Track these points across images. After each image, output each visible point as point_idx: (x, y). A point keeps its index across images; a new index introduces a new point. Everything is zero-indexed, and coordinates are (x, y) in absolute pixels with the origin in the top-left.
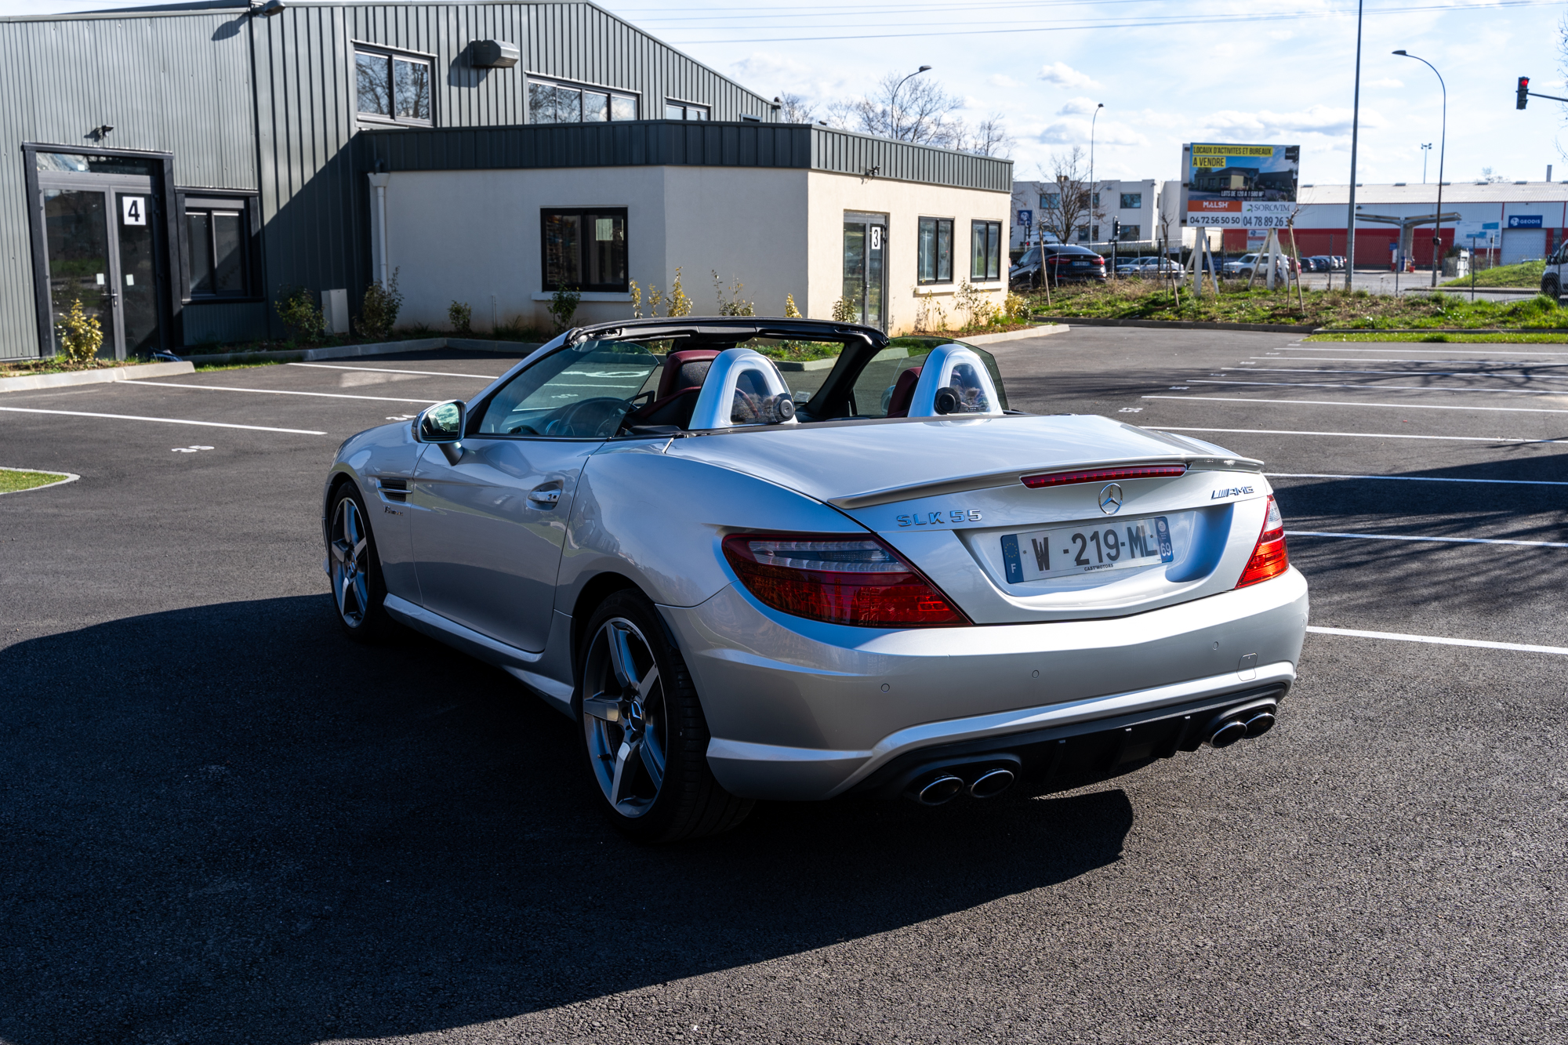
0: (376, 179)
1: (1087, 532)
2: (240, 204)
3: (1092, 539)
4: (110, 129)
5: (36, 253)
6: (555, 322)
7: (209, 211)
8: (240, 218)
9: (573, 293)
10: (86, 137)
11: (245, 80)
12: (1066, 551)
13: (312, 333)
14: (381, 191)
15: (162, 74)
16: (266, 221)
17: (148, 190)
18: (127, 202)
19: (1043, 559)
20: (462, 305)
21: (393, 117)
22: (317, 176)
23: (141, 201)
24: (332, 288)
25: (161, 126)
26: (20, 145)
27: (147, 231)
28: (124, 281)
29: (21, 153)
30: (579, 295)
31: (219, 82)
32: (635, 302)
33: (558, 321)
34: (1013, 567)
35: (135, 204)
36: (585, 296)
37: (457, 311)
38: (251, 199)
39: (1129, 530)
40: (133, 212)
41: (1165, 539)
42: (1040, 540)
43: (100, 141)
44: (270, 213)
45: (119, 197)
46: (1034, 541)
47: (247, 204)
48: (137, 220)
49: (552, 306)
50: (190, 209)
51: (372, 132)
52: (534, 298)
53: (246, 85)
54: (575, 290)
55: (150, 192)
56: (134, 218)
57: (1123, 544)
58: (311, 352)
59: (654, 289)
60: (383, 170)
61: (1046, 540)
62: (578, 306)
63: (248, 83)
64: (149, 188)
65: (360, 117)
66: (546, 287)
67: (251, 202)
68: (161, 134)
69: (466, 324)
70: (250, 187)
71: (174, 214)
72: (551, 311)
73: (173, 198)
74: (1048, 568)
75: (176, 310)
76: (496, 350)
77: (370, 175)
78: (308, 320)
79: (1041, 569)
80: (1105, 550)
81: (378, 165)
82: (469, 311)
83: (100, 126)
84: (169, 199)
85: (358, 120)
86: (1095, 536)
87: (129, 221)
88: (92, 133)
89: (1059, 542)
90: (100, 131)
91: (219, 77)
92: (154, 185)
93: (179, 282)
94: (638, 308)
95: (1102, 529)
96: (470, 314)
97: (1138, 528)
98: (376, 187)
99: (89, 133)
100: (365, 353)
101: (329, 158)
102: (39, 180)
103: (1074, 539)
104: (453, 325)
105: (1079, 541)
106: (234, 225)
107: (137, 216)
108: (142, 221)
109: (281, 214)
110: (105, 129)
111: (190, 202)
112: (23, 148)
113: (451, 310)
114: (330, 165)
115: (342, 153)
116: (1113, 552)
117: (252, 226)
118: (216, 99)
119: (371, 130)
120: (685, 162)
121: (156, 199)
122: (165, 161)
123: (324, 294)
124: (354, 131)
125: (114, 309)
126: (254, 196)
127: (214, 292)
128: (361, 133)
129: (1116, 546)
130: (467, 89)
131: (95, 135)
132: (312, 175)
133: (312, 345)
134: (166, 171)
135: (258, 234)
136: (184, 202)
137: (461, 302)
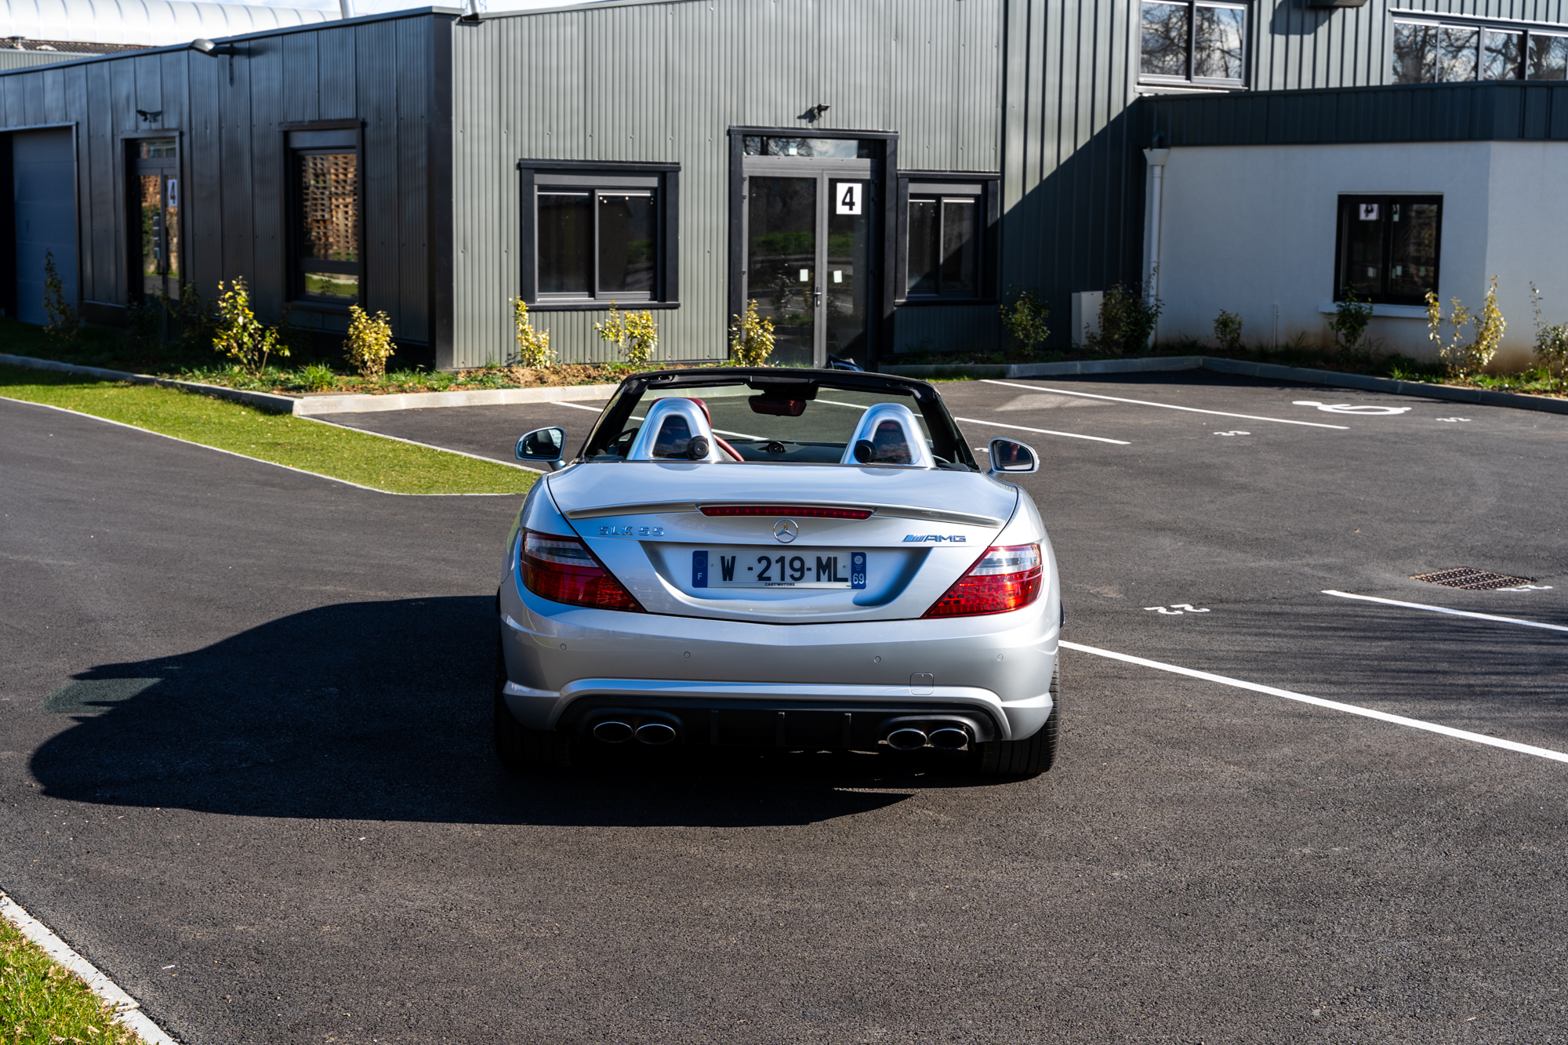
0: (1154, 156)
1: (774, 556)
2: (977, 189)
3: (777, 562)
4: (826, 108)
5: (733, 246)
6: (1337, 342)
7: (938, 197)
8: (976, 206)
9: (1363, 304)
10: (800, 117)
11: (995, 44)
12: (750, 569)
13: (1027, 345)
14: (1157, 171)
15: (893, 43)
16: (1006, 210)
17: (867, 175)
18: (842, 189)
19: (728, 572)
20: (1232, 316)
21: (1188, 78)
22: (1078, 154)
23: (858, 189)
24: (1086, 290)
25: (887, 102)
26: (727, 128)
27: (863, 221)
28: (830, 275)
29: (727, 138)
30: (1371, 308)
31: (962, 48)
32: (1432, 321)
33: (1342, 340)
34: (699, 575)
35: (850, 190)
36: (1380, 309)
37: (1224, 324)
38: (990, 183)
39: (819, 559)
40: (848, 200)
41: (859, 570)
42: (728, 557)
43: (815, 122)
44: (1012, 198)
45: (833, 183)
46: (723, 558)
47: (985, 189)
48: (851, 209)
49: (1335, 320)
50: (913, 196)
51: (1157, 99)
52: (1320, 310)
53: (995, 50)
54: (1365, 301)
55: (869, 177)
56: (848, 207)
57: (809, 569)
58: (1014, 367)
59: (1459, 304)
60: (1162, 145)
61: (734, 558)
62: (1369, 321)
63: (998, 47)
64: (869, 173)
65: (1142, 80)
66: (1338, 297)
67: (991, 185)
68: (887, 111)
69: (1235, 340)
70: (990, 166)
71: (895, 201)
72: (1333, 328)
73: (894, 184)
74: (731, 579)
75: (887, 312)
76: (1257, 375)
77: (1146, 152)
78: (1025, 329)
79: (725, 579)
80: (788, 572)
81: (1155, 139)
82: (1240, 324)
83: (816, 105)
84: (890, 184)
85: (1139, 84)
86: (781, 560)
87: (842, 210)
88: (807, 113)
89: (744, 561)
90: (816, 111)
91: (962, 42)
92: (873, 170)
93: (893, 279)
94: (1434, 328)
95: (789, 555)
96: (1240, 328)
97: (829, 559)
98: (1153, 166)
99: (803, 113)
100: (1086, 372)
101: (1096, 132)
102: (744, 166)
103: (760, 560)
104: (1218, 341)
105: (764, 563)
106: (967, 214)
107: (851, 204)
108: (857, 210)
109: (1026, 199)
110: (821, 109)
111: (913, 188)
112: (729, 133)
113: (1217, 321)
114: (1096, 140)
115: (1114, 125)
116: (797, 575)
117: (989, 215)
118: (956, 68)
119: (1156, 95)
120: (1521, 135)
121: (876, 185)
122: (888, 142)
123: (1074, 295)
124: (1131, 98)
125: (817, 310)
126: (994, 179)
127: (937, 292)
128: (1141, 100)
129: (802, 570)
130: (1298, 37)
131: (811, 115)
132: (1072, 152)
133: (1022, 359)
134: (888, 153)
135: (996, 224)
136: (907, 188)
137: (1231, 311)
